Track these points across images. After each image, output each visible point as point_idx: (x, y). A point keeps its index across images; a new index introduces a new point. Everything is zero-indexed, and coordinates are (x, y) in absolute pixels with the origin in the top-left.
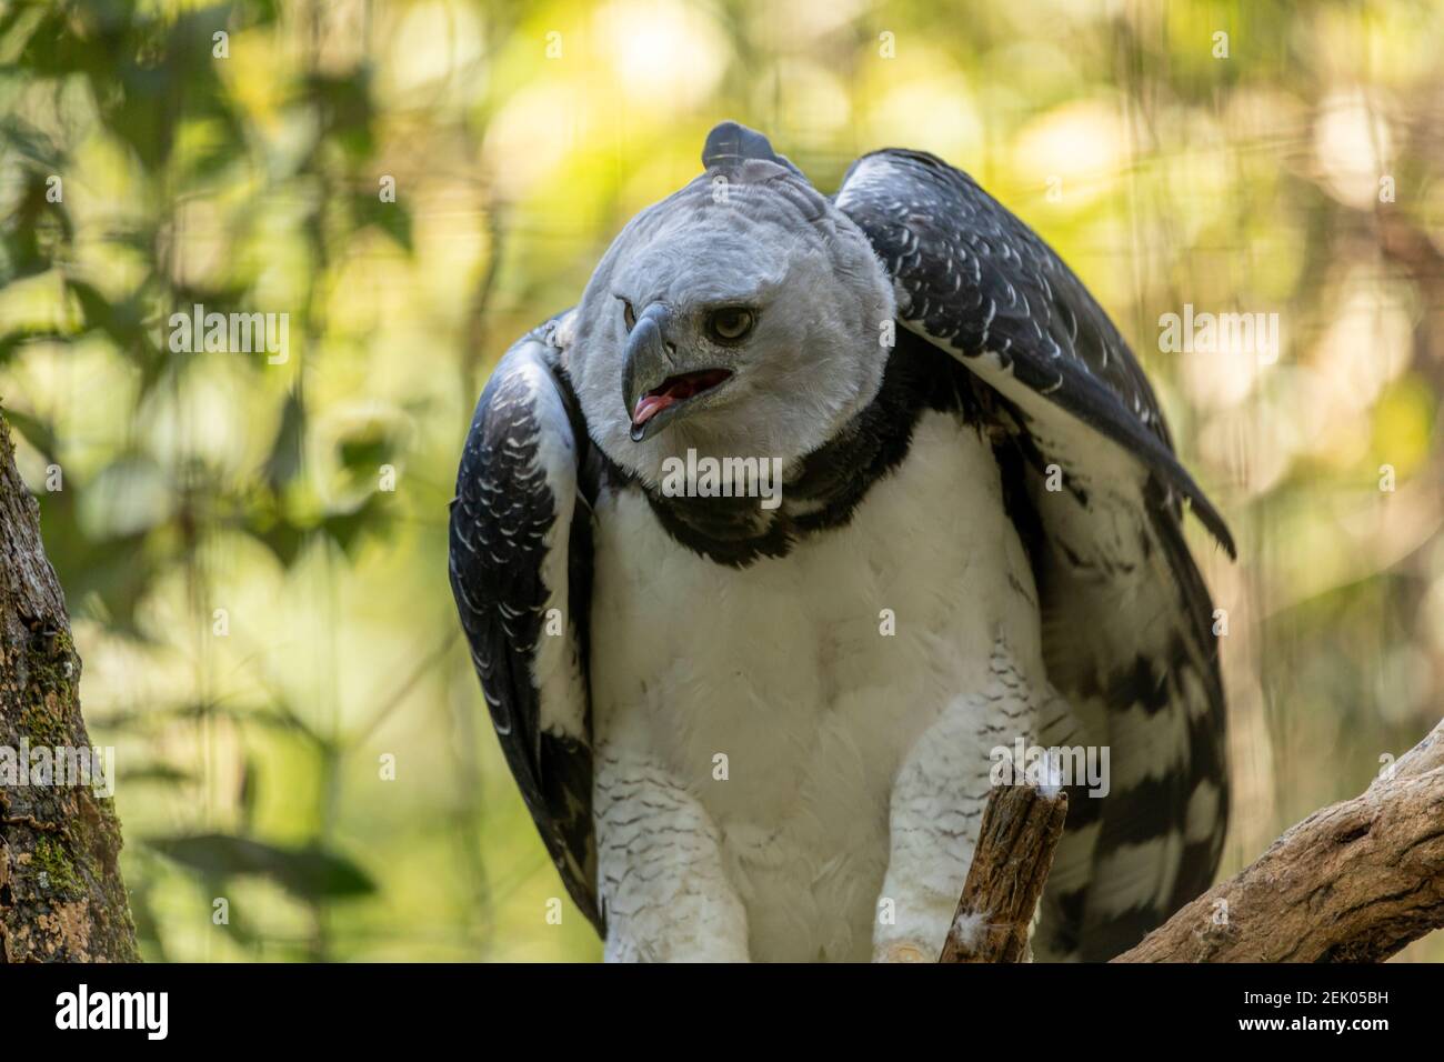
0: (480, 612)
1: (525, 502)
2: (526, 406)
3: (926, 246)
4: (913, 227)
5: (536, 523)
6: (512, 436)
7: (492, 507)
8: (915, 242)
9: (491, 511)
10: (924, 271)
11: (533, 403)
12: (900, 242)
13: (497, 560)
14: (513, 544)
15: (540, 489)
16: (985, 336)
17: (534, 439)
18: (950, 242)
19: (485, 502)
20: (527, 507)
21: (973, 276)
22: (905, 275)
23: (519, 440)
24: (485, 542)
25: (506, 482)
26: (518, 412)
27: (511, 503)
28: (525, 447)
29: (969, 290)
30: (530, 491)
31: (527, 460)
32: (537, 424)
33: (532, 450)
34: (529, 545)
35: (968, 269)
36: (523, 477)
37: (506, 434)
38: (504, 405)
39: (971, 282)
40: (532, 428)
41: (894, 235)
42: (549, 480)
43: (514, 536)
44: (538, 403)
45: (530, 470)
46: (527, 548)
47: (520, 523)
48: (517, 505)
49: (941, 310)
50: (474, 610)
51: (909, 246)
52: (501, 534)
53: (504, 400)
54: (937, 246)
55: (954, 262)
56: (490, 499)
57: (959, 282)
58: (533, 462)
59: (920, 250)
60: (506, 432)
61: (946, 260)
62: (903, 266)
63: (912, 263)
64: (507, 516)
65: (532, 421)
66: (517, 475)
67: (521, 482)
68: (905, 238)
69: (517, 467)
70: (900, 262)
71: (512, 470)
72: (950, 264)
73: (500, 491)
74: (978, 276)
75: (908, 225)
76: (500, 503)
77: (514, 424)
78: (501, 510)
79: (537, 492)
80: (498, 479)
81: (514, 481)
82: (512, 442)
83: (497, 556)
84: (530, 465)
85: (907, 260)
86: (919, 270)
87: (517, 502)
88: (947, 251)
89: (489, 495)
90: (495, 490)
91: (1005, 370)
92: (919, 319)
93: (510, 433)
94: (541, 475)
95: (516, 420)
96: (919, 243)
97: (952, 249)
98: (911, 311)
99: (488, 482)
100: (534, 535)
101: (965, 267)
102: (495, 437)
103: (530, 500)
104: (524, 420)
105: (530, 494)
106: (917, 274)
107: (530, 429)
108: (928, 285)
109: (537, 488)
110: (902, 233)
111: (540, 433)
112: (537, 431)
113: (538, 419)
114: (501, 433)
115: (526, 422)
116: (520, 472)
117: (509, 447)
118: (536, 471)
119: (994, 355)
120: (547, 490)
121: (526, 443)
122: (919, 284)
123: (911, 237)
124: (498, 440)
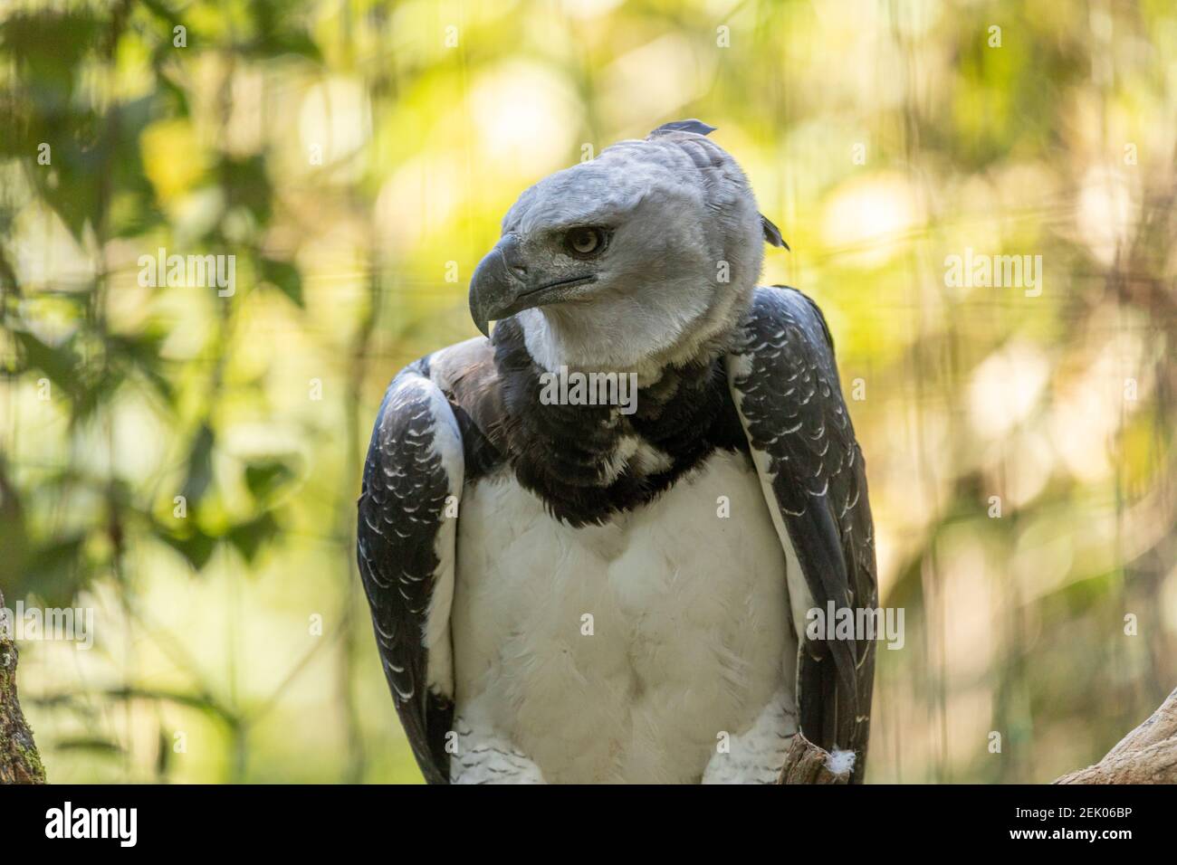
0: (387, 587)
1: (425, 482)
2: (423, 403)
3: (788, 351)
4: (789, 334)
5: (433, 500)
6: (413, 428)
7: (397, 491)
8: (784, 343)
9: (396, 494)
10: (774, 364)
11: (428, 401)
12: (775, 334)
13: (401, 535)
14: (414, 520)
15: (437, 471)
16: (774, 440)
17: (431, 429)
18: (806, 363)
19: (391, 488)
20: (427, 487)
21: (803, 398)
22: (760, 356)
23: (419, 429)
24: (390, 522)
25: (408, 467)
26: (416, 408)
27: (413, 483)
28: (424, 435)
29: (791, 402)
30: (429, 473)
31: (426, 447)
32: (433, 417)
33: (429, 438)
34: (427, 520)
35: (804, 391)
36: (422, 461)
37: (408, 427)
38: (403, 404)
39: (797, 399)
40: (429, 420)
41: (773, 327)
42: (444, 463)
43: (416, 512)
44: (432, 401)
45: (429, 454)
46: (426, 522)
47: (421, 500)
48: (418, 486)
49: (762, 399)
50: (381, 586)
51: (777, 341)
52: (404, 511)
53: (404, 400)
54: (795, 358)
55: (797, 379)
56: (395, 485)
57: (790, 392)
58: (431, 447)
59: (782, 350)
60: (408, 425)
61: (794, 373)
62: (764, 349)
63: (771, 352)
64: (410, 495)
65: (429, 415)
66: (417, 460)
67: (421, 465)
68: (780, 335)
69: (417, 453)
70: (764, 345)
71: (412, 456)
72: (794, 377)
73: (404, 475)
74: (806, 401)
75: (787, 329)
76: (403, 485)
77: (414, 418)
78: (404, 493)
79: (435, 473)
80: (401, 465)
81: (415, 465)
82: (413, 432)
83: (401, 533)
84: (428, 451)
85: (769, 348)
86: (771, 361)
87: (419, 483)
88: (799, 367)
89: (394, 480)
90: (399, 475)
91: (769, 475)
92: (743, 392)
93: (410, 425)
94: (438, 458)
95: (416, 414)
96: (785, 346)
97: (804, 370)
98: (743, 383)
99: (393, 469)
100: (432, 511)
101: (802, 389)
102: (398, 430)
103: (429, 480)
104: (421, 414)
105: (430, 475)
106: (768, 362)
107: (426, 422)
108: (769, 375)
109: (434, 469)
110: (780, 330)
111: (436, 425)
112: (433, 422)
113: (434, 414)
114: (403, 426)
115: (423, 416)
116: (420, 457)
117: (410, 438)
118: (432, 455)
119: (769, 457)
120: (443, 471)
121: (424, 432)
122: (764, 369)
123: (784, 338)
124: (401, 432)
